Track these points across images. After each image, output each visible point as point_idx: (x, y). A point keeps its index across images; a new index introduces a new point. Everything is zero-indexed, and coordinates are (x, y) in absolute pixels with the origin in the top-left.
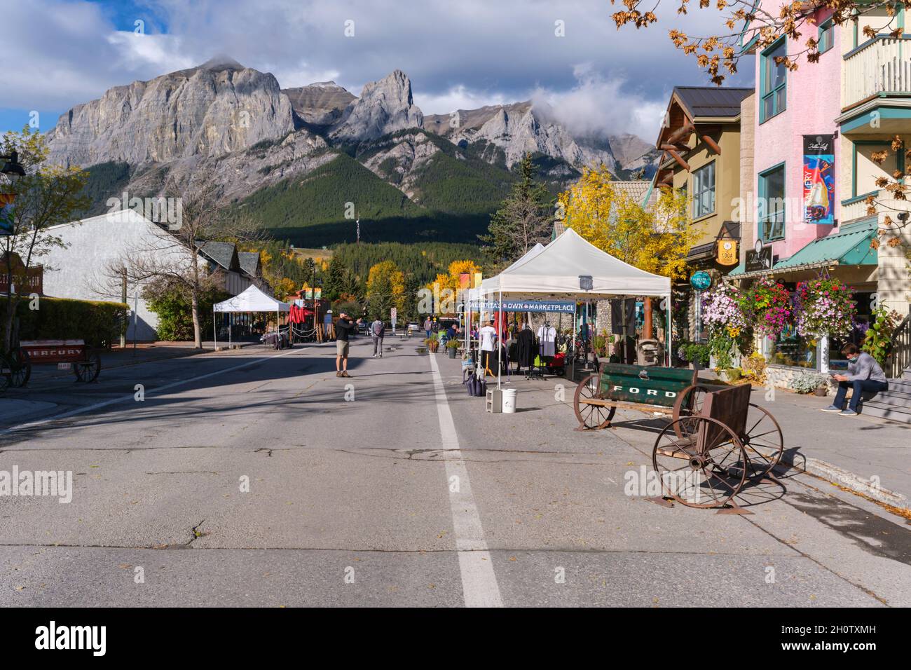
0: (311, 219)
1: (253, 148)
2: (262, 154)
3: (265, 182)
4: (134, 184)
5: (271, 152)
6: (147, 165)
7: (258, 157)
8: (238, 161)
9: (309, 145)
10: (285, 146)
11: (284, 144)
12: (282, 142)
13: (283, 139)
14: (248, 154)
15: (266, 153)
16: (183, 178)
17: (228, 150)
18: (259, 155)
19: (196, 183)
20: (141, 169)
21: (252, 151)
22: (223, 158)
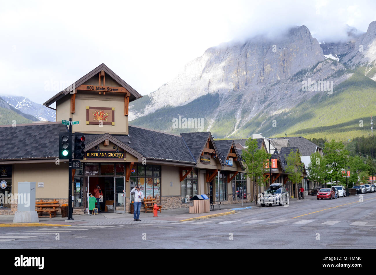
0: (336, 120)
1: (295, 76)
2: (301, 79)
3: (303, 98)
4: (222, 106)
5: (307, 77)
6: (229, 93)
7: (298, 81)
8: (286, 85)
9: (332, 69)
10: (316, 72)
11: (315, 70)
12: (313, 69)
13: (314, 67)
14: (292, 80)
15: (303, 78)
16: (251, 100)
17: (279, 78)
18: (299, 80)
19: (259, 102)
20: (227, 97)
21: (294, 78)
22: (276, 84)
